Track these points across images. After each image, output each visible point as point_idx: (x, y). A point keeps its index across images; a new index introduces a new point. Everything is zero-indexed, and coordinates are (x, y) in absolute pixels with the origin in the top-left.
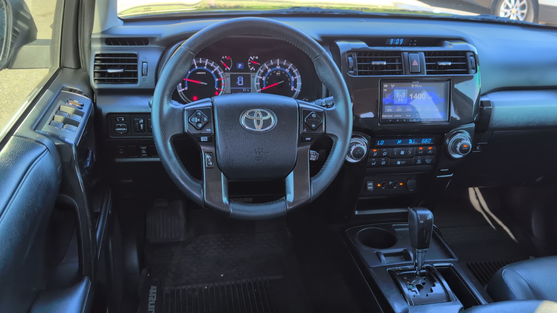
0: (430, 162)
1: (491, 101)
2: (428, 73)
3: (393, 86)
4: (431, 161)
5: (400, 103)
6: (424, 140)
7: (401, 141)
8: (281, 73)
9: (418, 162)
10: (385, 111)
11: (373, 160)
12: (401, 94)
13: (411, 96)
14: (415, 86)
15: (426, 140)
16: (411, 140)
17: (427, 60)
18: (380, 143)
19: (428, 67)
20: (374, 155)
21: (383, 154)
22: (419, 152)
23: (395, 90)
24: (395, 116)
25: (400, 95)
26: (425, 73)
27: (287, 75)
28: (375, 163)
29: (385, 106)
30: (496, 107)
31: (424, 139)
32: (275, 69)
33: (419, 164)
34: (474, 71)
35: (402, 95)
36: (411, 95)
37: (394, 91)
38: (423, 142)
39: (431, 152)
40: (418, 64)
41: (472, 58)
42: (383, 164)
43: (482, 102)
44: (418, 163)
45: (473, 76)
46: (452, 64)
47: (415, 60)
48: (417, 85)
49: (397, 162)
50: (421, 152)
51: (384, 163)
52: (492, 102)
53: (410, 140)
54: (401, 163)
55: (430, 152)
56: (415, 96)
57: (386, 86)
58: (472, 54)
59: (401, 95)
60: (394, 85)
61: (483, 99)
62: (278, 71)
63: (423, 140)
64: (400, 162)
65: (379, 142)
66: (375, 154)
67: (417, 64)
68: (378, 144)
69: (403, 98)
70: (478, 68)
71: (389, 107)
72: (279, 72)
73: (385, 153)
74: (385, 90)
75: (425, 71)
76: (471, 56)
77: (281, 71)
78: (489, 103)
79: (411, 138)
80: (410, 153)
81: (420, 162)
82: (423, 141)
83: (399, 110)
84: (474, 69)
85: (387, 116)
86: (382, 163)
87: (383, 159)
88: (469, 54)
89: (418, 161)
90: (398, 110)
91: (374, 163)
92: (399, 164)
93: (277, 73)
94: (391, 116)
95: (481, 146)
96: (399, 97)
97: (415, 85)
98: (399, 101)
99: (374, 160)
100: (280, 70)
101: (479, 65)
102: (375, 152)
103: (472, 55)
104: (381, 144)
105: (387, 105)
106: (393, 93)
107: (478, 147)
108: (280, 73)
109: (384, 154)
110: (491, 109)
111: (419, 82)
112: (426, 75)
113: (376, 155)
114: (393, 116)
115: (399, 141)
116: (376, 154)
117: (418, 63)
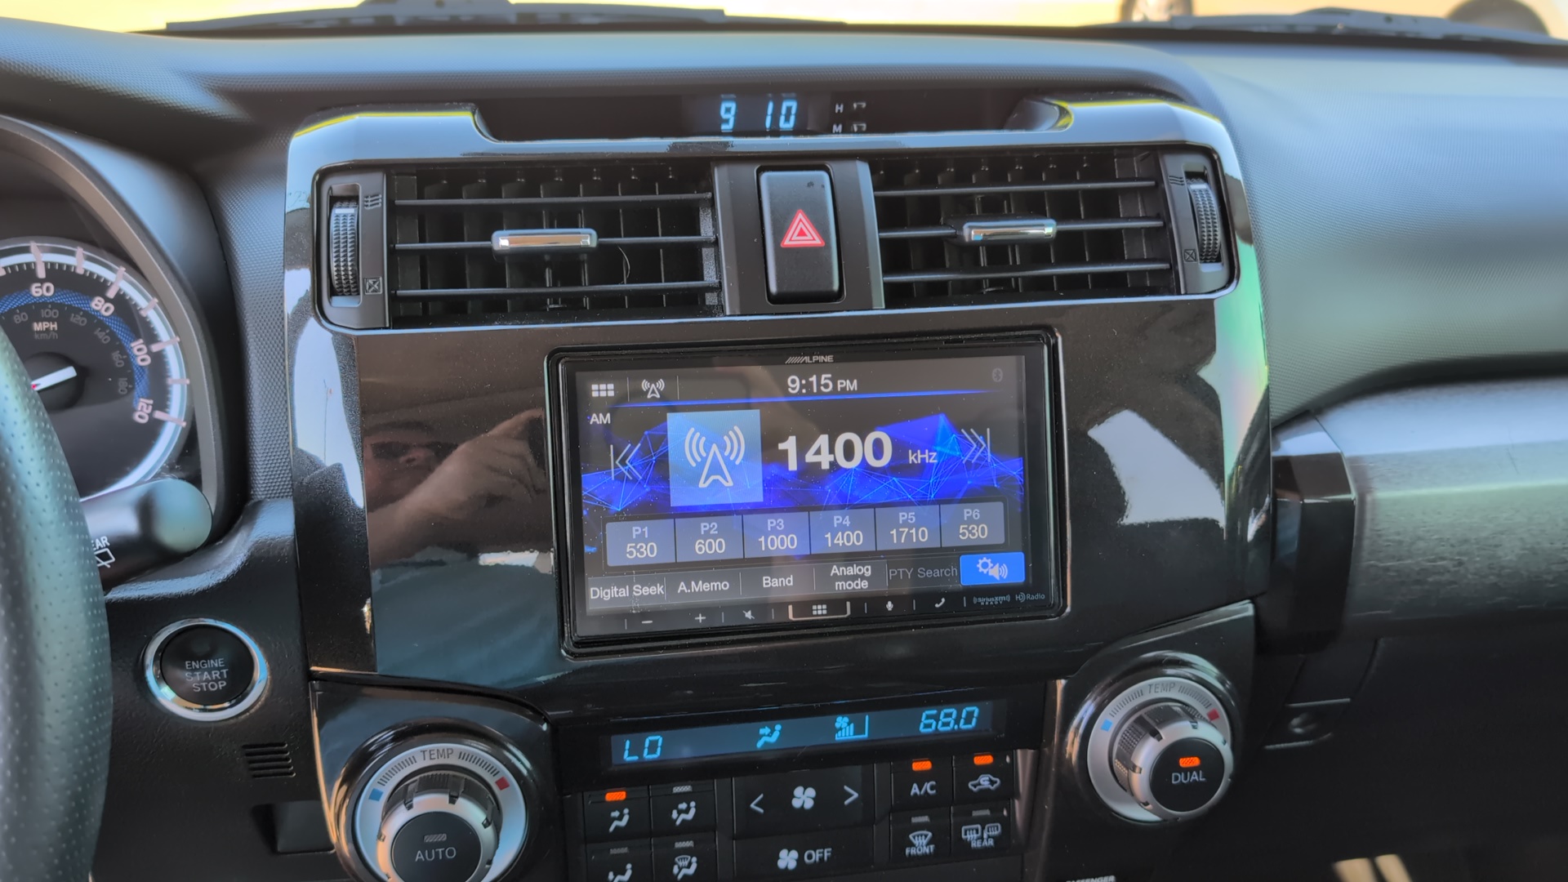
0: (991, 842)
1: (1348, 453)
2: (897, 295)
3: (653, 388)
4: (995, 833)
5: (710, 501)
6: (936, 718)
7: (778, 727)
8: (62, 320)
9: (912, 845)
10: (612, 561)
11: (613, 851)
12: (715, 438)
13: (785, 452)
14: (809, 385)
15: (948, 715)
16: (846, 719)
17: (890, 214)
18: (637, 749)
19: (896, 256)
20: (616, 823)
21: (675, 814)
22: (915, 789)
23: (673, 419)
24: (682, 587)
25: (707, 449)
26: (879, 295)
27: (101, 335)
28: (629, 873)
29: (612, 528)
30: (1383, 494)
31: (934, 712)
32: (22, 302)
33: (925, 856)
34: (1213, 272)
35: (722, 448)
36: (790, 445)
37: (665, 420)
38: (928, 726)
39: (992, 782)
40: (818, 242)
41: (1199, 186)
42: (684, 871)
43: (1285, 463)
44: (913, 851)
45: (1211, 301)
46: (1059, 233)
47: (800, 216)
48: (825, 378)
49: (778, 858)
50: (927, 786)
51: (689, 866)
52: (1355, 460)
53: (842, 721)
54: (800, 860)
55: (984, 781)
56: (818, 452)
57: (602, 390)
58: (1198, 163)
59: (714, 448)
60: (661, 384)
61: (1297, 444)
62: (43, 313)
63: (928, 717)
64: (794, 854)
65: (628, 743)
66: (620, 818)
67: (812, 239)
68: (627, 757)
69: (731, 465)
70: (1246, 254)
71: (637, 529)
72: (50, 320)
73: (687, 811)
74: (599, 419)
75: (879, 280)
76: (1192, 176)
77: (63, 313)
78: (1330, 469)
79: (842, 710)
80: (856, 795)
81: (928, 844)
82: (924, 721)
83: (710, 543)
84: (1218, 260)
85: (624, 592)
86: (676, 870)
87: (679, 845)
88: (1175, 166)
89: (916, 842)
90: (705, 549)
91: (623, 873)
92: (792, 865)
93: (38, 327)
94: (658, 590)
95: (1318, 716)
96: (704, 460)
97: (814, 379)
98: (702, 485)
99: (625, 850)
100: (54, 305)
101: (1248, 239)
102: (619, 806)
103: (1200, 169)
104: (647, 756)
105: (618, 517)
106: (663, 439)
107: (1295, 721)
108: (54, 326)
109: (680, 812)
110: (1349, 505)
111: (836, 360)
112: (880, 310)
113: (623, 823)
114: (671, 588)
115: (765, 731)
116: (626, 819)
117: (823, 232)
